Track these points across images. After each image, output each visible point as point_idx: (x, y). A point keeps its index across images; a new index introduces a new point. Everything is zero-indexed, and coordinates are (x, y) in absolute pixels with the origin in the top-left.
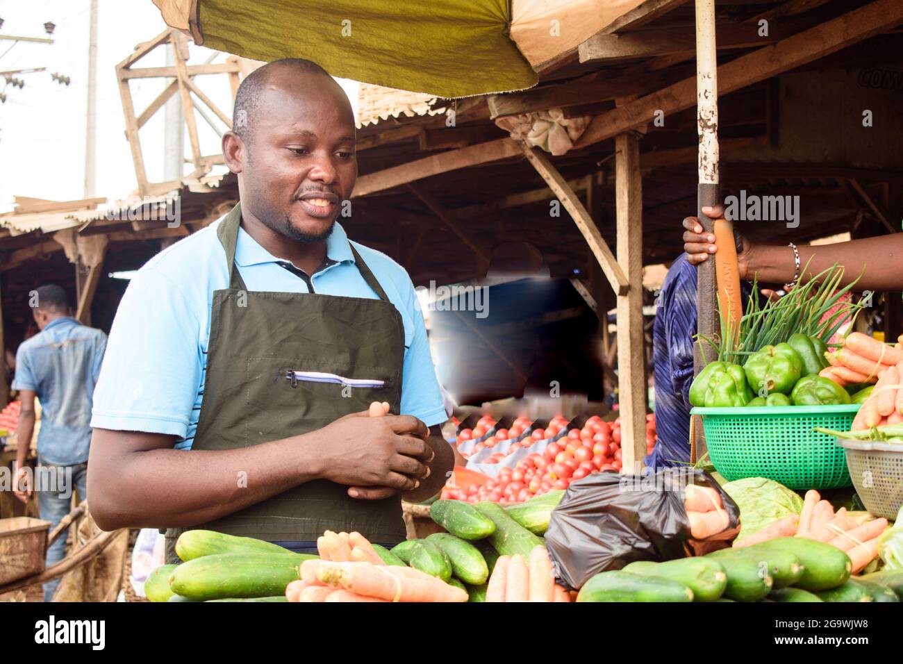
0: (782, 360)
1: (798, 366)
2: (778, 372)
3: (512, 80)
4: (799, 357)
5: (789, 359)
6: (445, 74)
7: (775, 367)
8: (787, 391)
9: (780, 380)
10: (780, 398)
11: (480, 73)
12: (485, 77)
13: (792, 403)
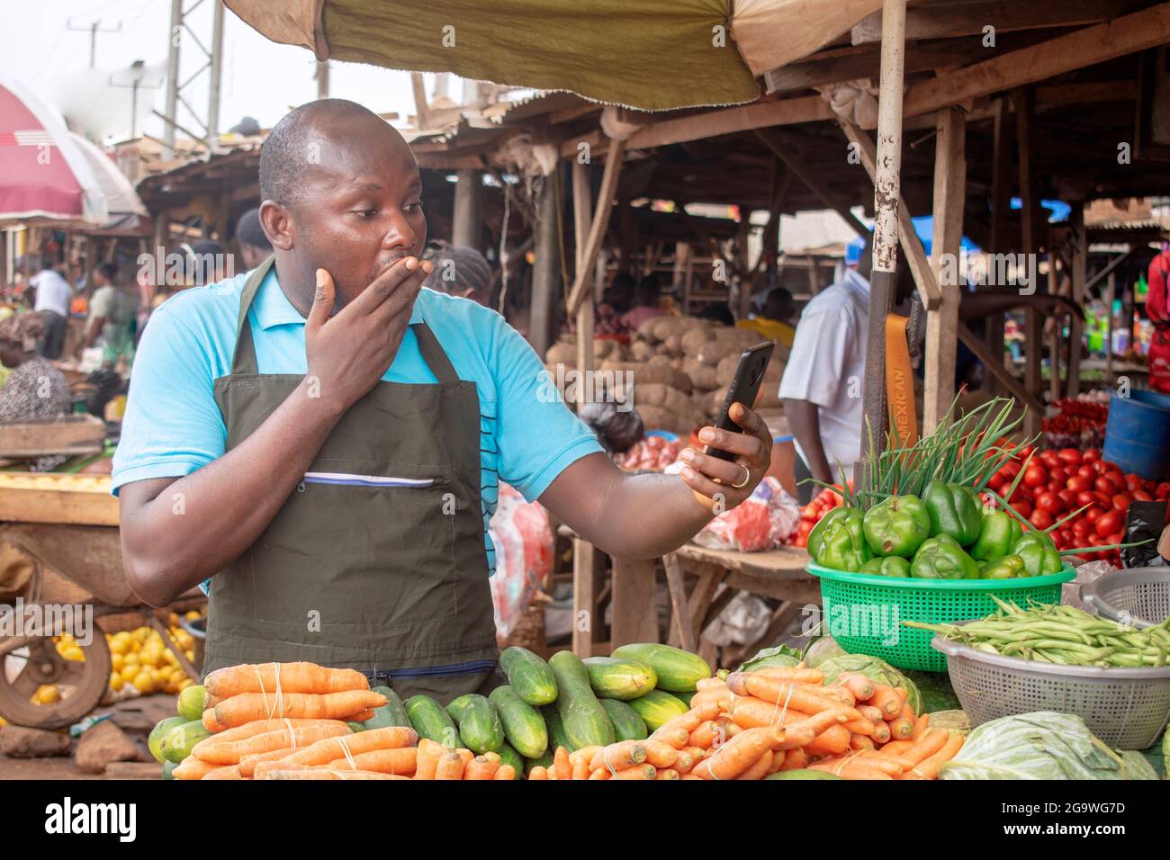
0: (904, 517)
1: (925, 523)
2: (898, 531)
3: (728, 91)
4: (930, 511)
5: (914, 516)
6: (647, 80)
7: (896, 525)
8: (908, 556)
9: (898, 542)
10: (896, 565)
11: (690, 82)
12: (694, 86)
13: (909, 575)
